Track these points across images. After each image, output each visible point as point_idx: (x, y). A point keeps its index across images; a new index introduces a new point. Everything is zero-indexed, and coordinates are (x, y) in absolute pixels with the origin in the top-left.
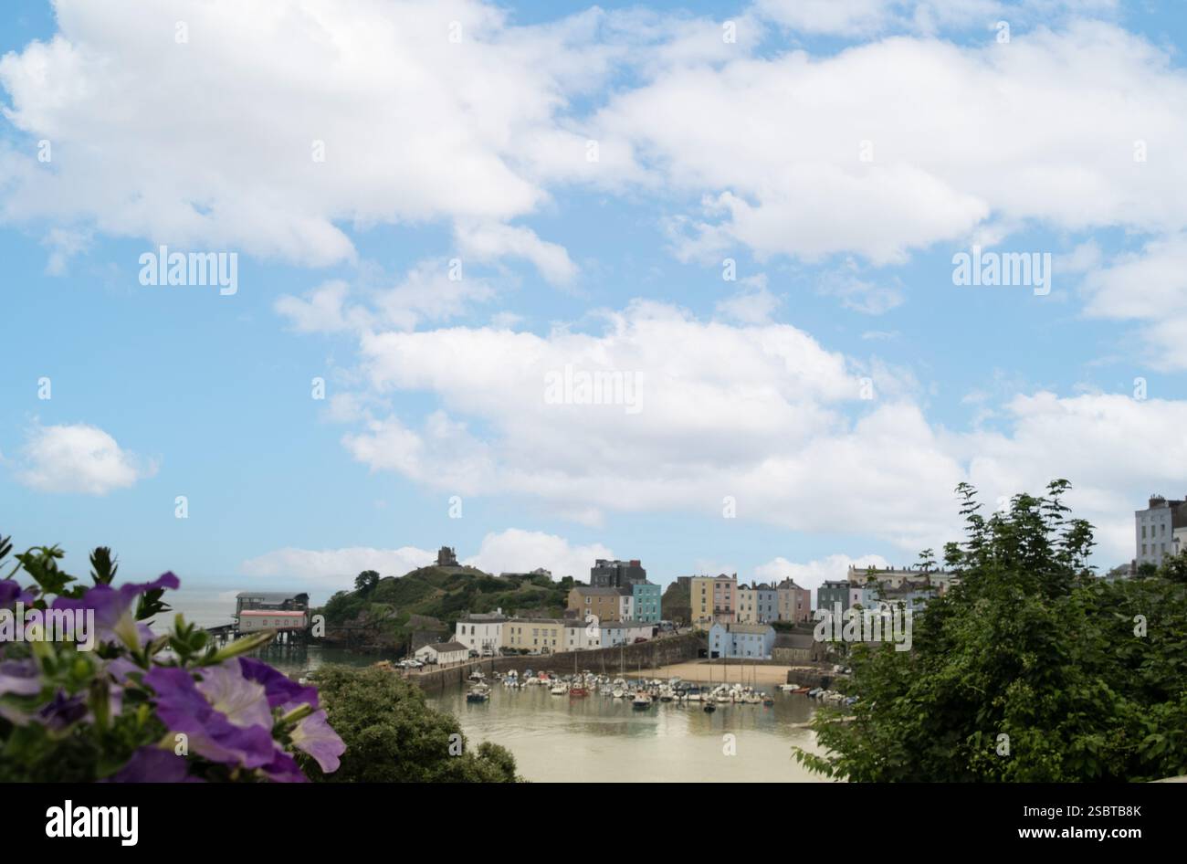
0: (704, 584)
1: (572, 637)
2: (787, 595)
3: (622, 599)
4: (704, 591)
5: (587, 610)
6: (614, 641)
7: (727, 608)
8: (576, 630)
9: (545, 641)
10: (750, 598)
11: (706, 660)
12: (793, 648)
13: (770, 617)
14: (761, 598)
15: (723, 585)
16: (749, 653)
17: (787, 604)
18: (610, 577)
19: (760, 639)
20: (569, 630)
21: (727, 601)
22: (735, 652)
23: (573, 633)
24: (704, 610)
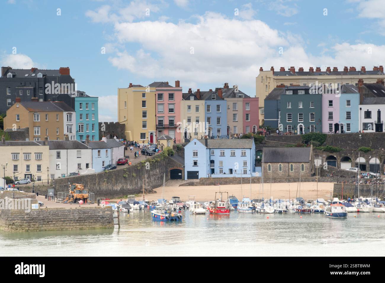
0: (144, 95)
2: (235, 104)
3: (65, 114)
4: (144, 104)
5: (36, 129)
6: (103, 162)
7: (171, 122)
9: (28, 166)
10: (197, 109)
12: (287, 162)
13: (219, 131)
14: (208, 110)
15: (166, 95)
16: (231, 171)
17: (235, 115)
18: (35, 89)
20: (54, 152)
21: (172, 113)
22: (213, 171)
23: (58, 156)
24: (144, 126)
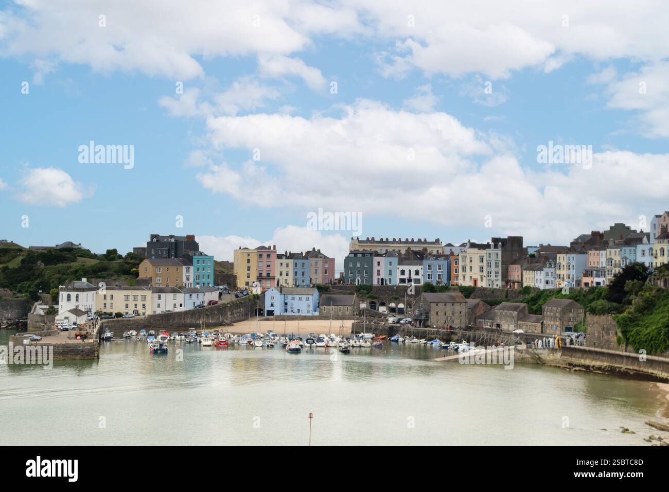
0: (249, 255)
1: (159, 302)
2: (316, 262)
3: (184, 268)
4: (249, 261)
5: (158, 278)
6: (194, 303)
7: (268, 275)
8: (163, 295)
9: (136, 305)
10: (287, 266)
11: (264, 318)
12: (338, 306)
13: (303, 281)
14: (296, 266)
15: (265, 255)
16: (299, 310)
17: (316, 270)
18: (169, 250)
19: (308, 299)
20: (156, 295)
21: (269, 268)
22: (286, 310)
23: (160, 298)
24: (248, 277)
